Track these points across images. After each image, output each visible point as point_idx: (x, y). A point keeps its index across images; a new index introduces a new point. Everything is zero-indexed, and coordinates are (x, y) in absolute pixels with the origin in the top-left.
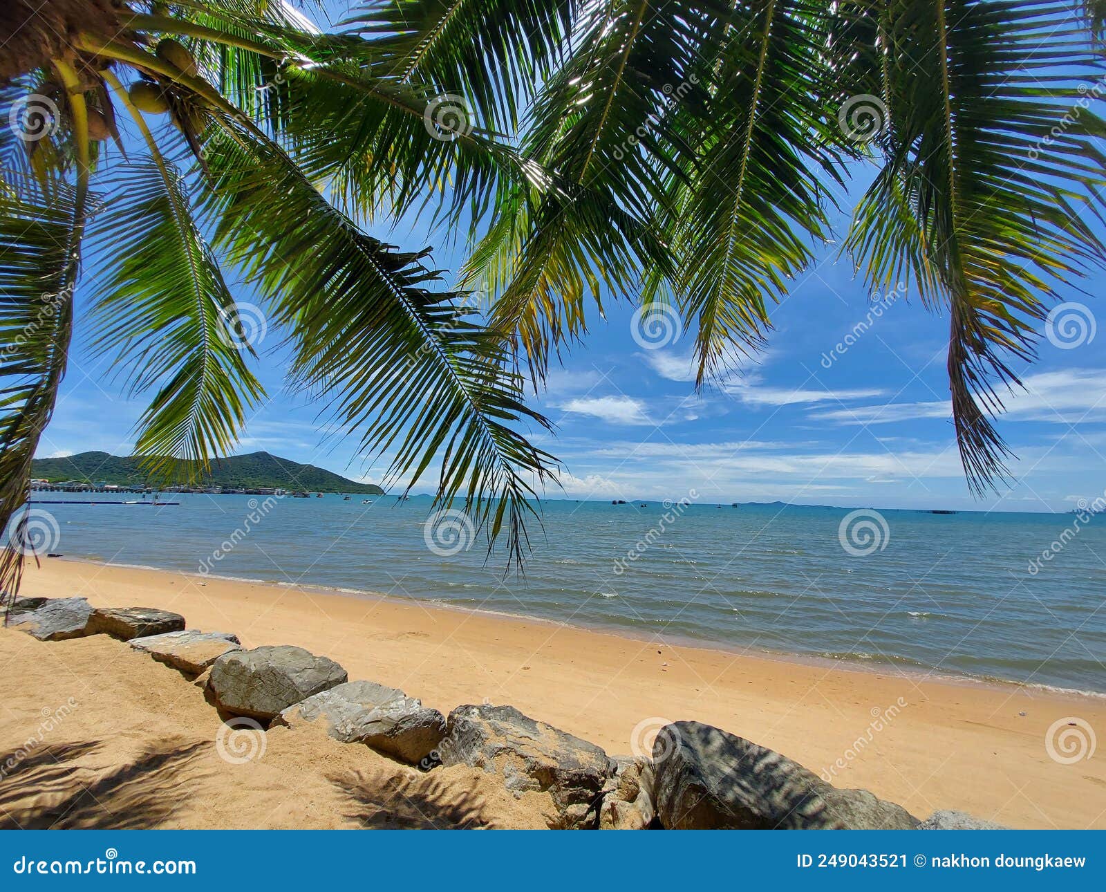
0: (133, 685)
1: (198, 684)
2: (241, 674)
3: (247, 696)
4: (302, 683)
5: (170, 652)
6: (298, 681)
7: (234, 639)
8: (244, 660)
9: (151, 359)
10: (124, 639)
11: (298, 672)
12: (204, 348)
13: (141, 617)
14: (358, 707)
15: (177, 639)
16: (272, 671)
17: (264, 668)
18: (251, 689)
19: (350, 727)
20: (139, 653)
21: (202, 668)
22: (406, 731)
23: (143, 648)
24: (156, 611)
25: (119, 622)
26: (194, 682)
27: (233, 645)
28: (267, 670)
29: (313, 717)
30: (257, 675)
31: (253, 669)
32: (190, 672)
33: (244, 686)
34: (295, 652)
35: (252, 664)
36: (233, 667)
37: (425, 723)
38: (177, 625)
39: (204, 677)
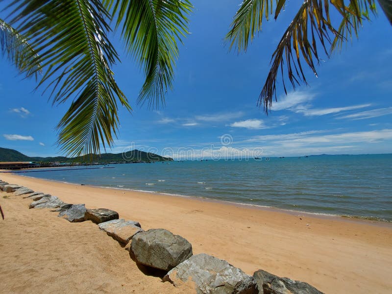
0: (100, 250)
1: (126, 249)
2: (144, 246)
3: (148, 258)
4: (174, 253)
5: (113, 232)
6: (171, 252)
7: (138, 225)
8: (144, 238)
9: (66, 82)
10: (97, 223)
11: (169, 246)
12: (97, 78)
13: (102, 214)
14: (208, 274)
15: (116, 225)
16: (158, 245)
17: (154, 244)
18: (150, 255)
19: (208, 288)
20: (102, 231)
21: (127, 242)
22: (241, 292)
23: (103, 229)
24: (107, 210)
25: (94, 216)
26: (124, 248)
27: (138, 229)
28: (155, 245)
29: (186, 279)
30: (151, 248)
31: (149, 244)
32: (123, 243)
33: (146, 252)
34: (166, 233)
35: (148, 240)
36: (140, 242)
37: (250, 286)
38: (115, 216)
39: (128, 245)
